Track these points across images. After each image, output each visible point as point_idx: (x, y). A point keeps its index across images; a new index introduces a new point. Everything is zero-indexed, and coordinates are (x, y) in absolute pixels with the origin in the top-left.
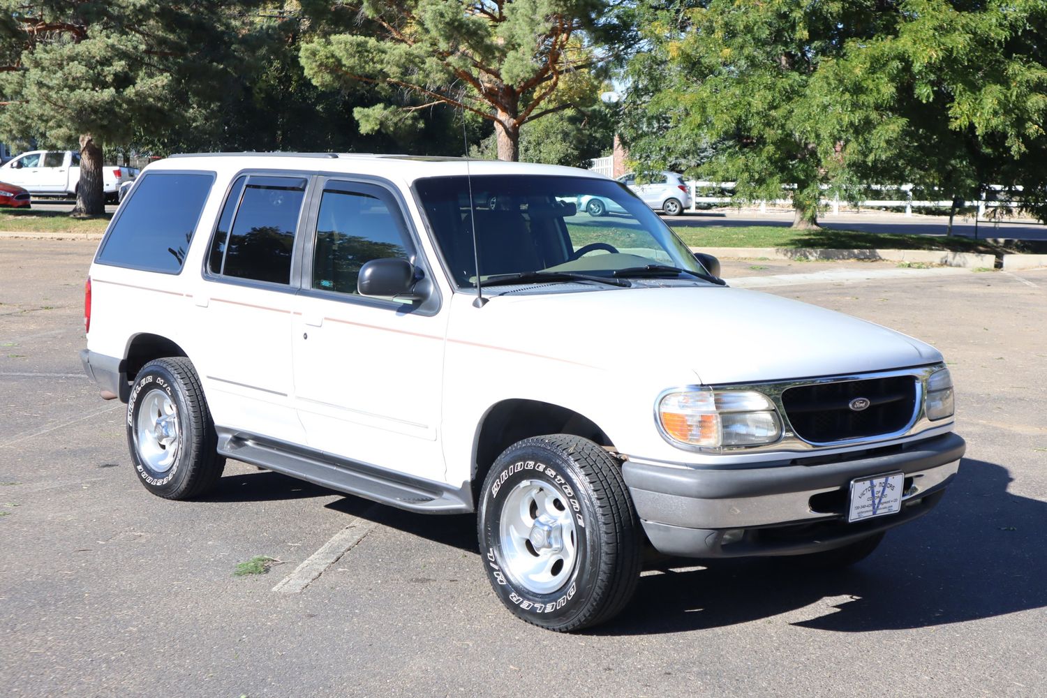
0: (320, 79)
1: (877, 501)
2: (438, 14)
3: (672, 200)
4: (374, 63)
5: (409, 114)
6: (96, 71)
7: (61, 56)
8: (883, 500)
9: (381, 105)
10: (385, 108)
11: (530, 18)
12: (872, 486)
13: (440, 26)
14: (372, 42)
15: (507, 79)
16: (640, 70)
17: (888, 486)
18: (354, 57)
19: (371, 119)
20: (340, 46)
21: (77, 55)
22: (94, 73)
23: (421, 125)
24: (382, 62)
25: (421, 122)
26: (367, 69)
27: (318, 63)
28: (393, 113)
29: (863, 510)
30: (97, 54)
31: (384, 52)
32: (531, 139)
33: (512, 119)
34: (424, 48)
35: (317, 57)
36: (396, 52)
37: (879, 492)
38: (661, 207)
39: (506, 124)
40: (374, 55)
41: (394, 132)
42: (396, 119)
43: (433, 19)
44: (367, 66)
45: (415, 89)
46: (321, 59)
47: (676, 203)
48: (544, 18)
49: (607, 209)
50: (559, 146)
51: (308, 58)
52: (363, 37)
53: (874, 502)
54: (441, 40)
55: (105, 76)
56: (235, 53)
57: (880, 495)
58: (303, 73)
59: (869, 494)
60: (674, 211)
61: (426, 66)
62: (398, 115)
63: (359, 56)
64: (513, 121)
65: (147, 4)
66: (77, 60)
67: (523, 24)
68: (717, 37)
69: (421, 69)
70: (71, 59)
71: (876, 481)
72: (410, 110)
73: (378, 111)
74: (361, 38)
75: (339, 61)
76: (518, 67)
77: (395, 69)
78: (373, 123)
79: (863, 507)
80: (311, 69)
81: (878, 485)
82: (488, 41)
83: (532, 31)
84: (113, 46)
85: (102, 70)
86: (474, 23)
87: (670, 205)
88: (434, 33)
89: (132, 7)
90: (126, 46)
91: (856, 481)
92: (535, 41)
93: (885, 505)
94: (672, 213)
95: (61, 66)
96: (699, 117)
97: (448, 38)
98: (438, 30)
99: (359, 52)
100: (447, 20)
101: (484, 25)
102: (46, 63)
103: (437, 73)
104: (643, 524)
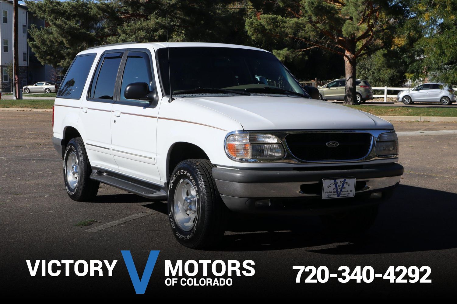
0: (255, 36)
1: (339, 190)
2: (311, 3)
3: (445, 97)
4: (281, 28)
5: (300, 53)
6: (150, 34)
7: (135, 28)
8: (343, 190)
9: (286, 49)
10: (288, 50)
11: (355, 4)
12: (336, 183)
13: (312, 9)
14: (279, 17)
15: (345, 34)
16: (410, 27)
17: (346, 183)
18: (271, 25)
19: (281, 55)
20: (264, 20)
21: (142, 27)
22: (149, 35)
23: (306, 58)
24: (284, 27)
25: (306, 57)
26: (277, 31)
27: (254, 28)
28: (292, 52)
29: (331, 194)
30: (151, 27)
31: (286, 22)
32: (376, 68)
33: (352, 55)
34: (305, 20)
35: (253, 25)
36: (291, 22)
37: (340, 186)
38: (439, 101)
39: (349, 57)
40: (280, 24)
41: (292, 61)
42: (293, 56)
43: (308, 6)
44: (277, 29)
45: (303, 40)
46: (255, 27)
47: (447, 99)
48: (361, 3)
49: (413, 100)
50: (389, 71)
51: (249, 26)
52: (275, 16)
53: (337, 190)
54: (313, 15)
55: (155, 37)
56: (217, 25)
57: (341, 187)
58: (247, 33)
59: (334, 186)
60: (446, 103)
61: (306, 29)
62: (295, 53)
63: (273, 25)
64: (352, 56)
65: (176, 3)
66: (142, 30)
67: (352, 7)
68: (448, 10)
69: (303, 30)
70: (139, 29)
71: (338, 181)
72: (301, 51)
73: (285, 51)
74: (274, 16)
75: (264, 27)
76: (350, 28)
77: (290, 30)
78: (282, 57)
79: (331, 192)
80: (251, 31)
81: (339, 182)
82: (336, 16)
83: (357, 10)
84: (158, 23)
85: (153, 34)
86: (329, 7)
87: (444, 100)
88: (310, 13)
89: (168, 5)
90: (165, 23)
91: (325, 179)
92: (359, 15)
93: (344, 193)
94: (445, 104)
95: (135, 33)
96: (439, 50)
97: (316, 15)
98: (312, 11)
99: (273, 22)
100: (315, 6)
101: (334, 8)
102: (128, 31)
103: (311, 32)
104: (221, 196)
